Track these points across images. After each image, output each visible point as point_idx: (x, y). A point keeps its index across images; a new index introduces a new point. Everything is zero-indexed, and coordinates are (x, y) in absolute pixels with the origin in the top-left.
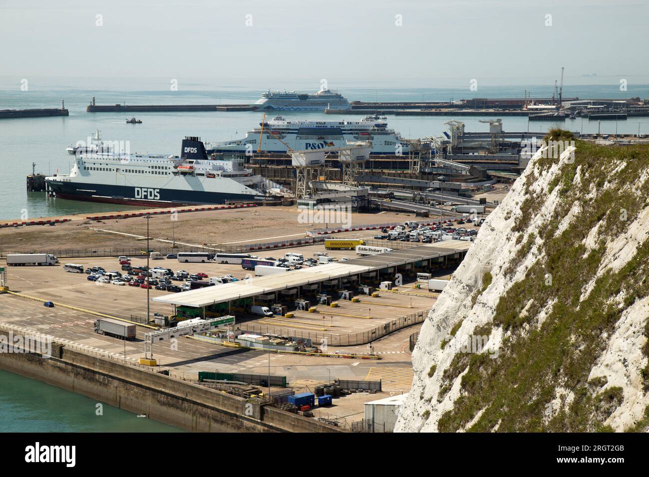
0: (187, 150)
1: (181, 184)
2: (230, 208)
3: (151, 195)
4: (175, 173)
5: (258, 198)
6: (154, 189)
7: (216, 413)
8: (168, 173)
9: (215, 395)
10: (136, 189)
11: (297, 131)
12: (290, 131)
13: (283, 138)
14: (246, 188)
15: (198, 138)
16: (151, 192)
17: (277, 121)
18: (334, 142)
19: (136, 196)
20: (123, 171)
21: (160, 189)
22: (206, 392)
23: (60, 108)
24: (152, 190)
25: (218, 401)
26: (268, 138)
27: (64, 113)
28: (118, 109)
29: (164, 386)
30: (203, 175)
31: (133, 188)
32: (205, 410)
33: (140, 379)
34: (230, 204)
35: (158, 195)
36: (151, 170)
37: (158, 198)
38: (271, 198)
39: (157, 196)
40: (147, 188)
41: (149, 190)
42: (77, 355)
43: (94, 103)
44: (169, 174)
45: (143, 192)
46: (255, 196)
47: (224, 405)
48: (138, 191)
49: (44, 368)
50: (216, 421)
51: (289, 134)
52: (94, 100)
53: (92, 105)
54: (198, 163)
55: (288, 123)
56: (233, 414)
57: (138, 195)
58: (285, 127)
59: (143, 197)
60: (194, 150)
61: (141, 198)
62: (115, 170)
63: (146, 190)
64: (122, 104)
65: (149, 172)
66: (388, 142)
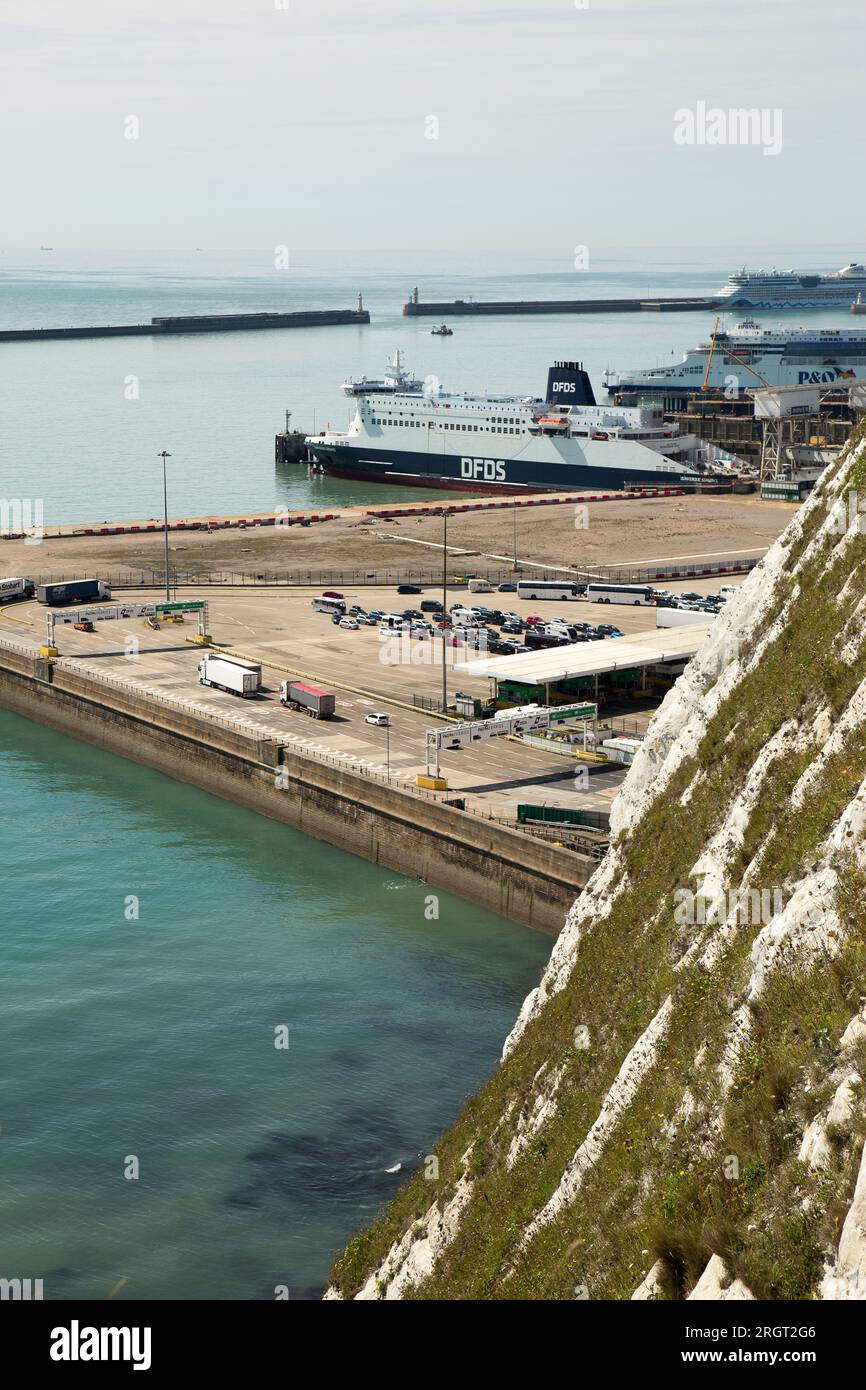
0: (558, 387)
1: (545, 451)
2: (631, 497)
3: (490, 473)
4: (534, 432)
5: (686, 479)
6: (496, 461)
7: (542, 882)
8: (521, 431)
9: (542, 850)
10: (464, 461)
11: (782, 349)
12: (769, 349)
13: (755, 362)
14: (665, 461)
15: (577, 363)
16: (490, 466)
17: (744, 330)
18: (856, 369)
19: (464, 474)
20: (441, 426)
21: (506, 461)
22: (525, 843)
23: (355, 308)
24: (492, 463)
25: (545, 861)
26: (726, 362)
27: (360, 318)
29: (453, 828)
30: (585, 434)
31: (458, 459)
32: (523, 875)
33: (411, 813)
34: (633, 490)
35: (503, 472)
36: (490, 425)
37: (503, 477)
38: (712, 480)
39: (501, 475)
40: (484, 459)
41: (487, 462)
42: (307, 764)
43: (416, 298)
44: (524, 432)
45: (475, 465)
46: (682, 475)
47: (557, 869)
48: (467, 464)
49: (253, 785)
50: (543, 897)
51: (767, 356)
52: (416, 294)
53: (413, 302)
54: (577, 412)
55: (765, 333)
56: (570, 885)
57: (467, 471)
58: (759, 342)
59: (475, 476)
60: (570, 387)
61: (472, 478)
62: (427, 425)
63: (481, 461)
64: (467, 301)
65: (482, 429)
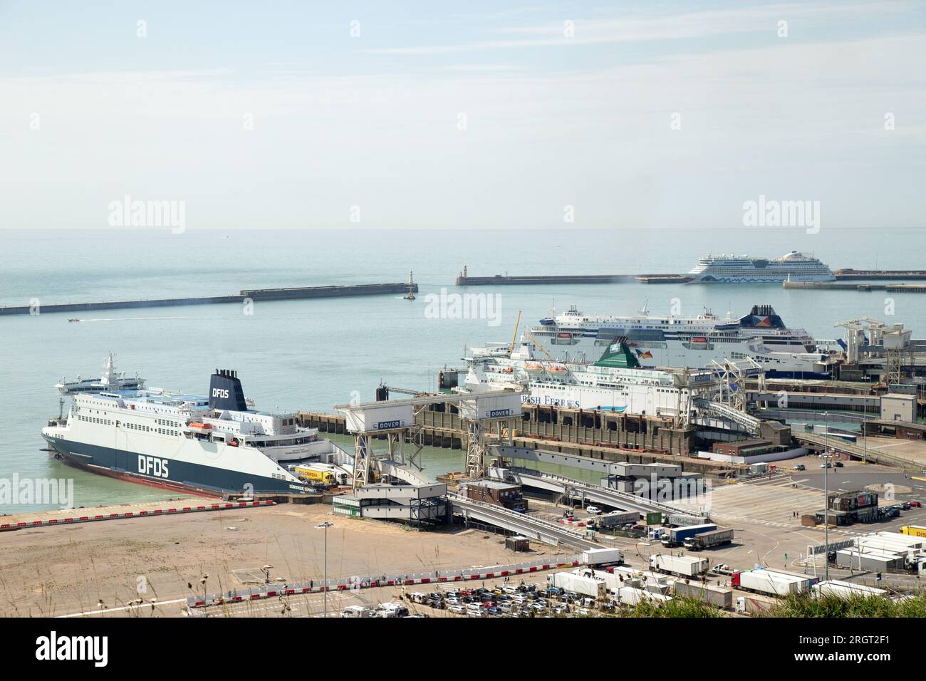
0: (217, 392)
1: (195, 453)
2: (229, 507)
3: (158, 471)
4: (188, 434)
5: (294, 487)
6: (162, 459)
8: (178, 433)
10: (140, 458)
11: (596, 333)
12: (586, 333)
13: (576, 342)
14: (279, 469)
16: (157, 464)
17: (569, 316)
18: (652, 351)
19: (140, 470)
20: (124, 425)
21: (169, 460)
23: (408, 282)
24: (159, 461)
26: (553, 342)
28: (498, 281)
30: (222, 440)
31: (136, 455)
34: (231, 498)
35: (166, 469)
36: (157, 426)
37: (166, 475)
38: (311, 490)
39: (165, 472)
40: (154, 457)
41: (157, 460)
43: (465, 274)
44: (180, 434)
45: (148, 463)
46: (290, 483)
48: (142, 461)
51: (584, 338)
52: (465, 270)
53: (463, 276)
55: (584, 319)
57: (142, 468)
58: (577, 327)
59: (148, 473)
60: (223, 393)
61: (146, 474)
62: (115, 423)
63: (151, 459)
64: (504, 275)
65: (156, 430)
66: (737, 354)
